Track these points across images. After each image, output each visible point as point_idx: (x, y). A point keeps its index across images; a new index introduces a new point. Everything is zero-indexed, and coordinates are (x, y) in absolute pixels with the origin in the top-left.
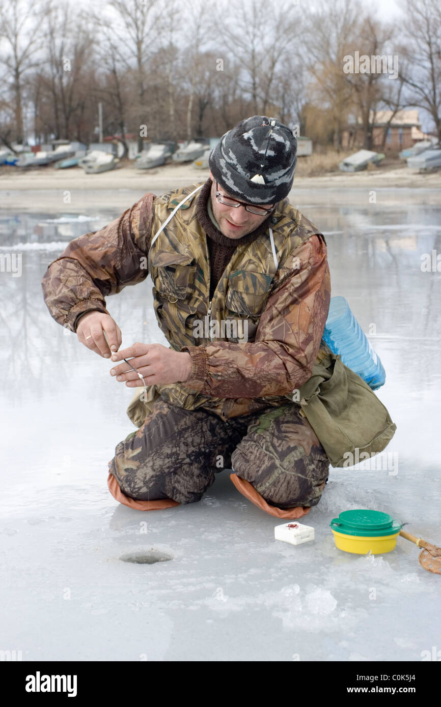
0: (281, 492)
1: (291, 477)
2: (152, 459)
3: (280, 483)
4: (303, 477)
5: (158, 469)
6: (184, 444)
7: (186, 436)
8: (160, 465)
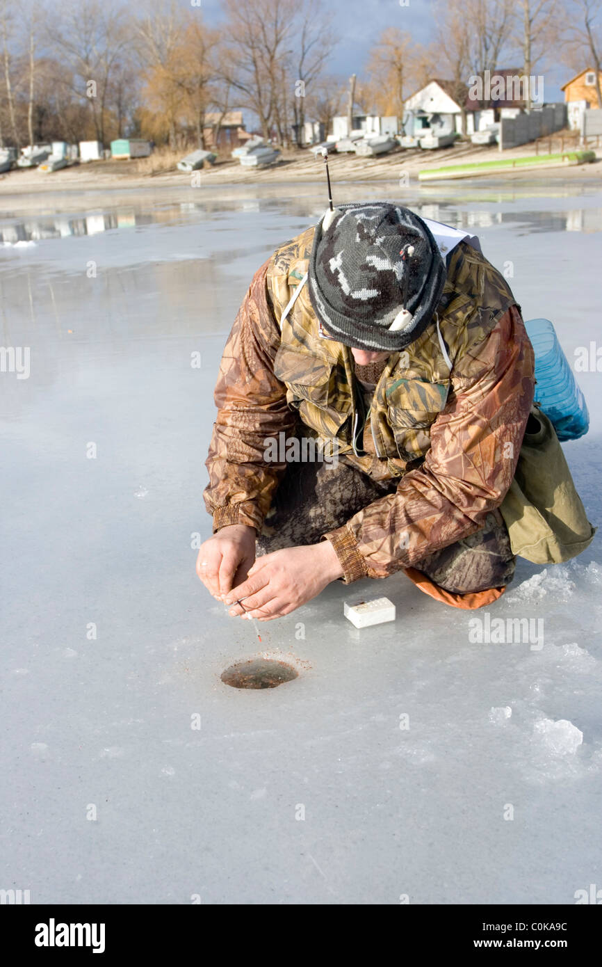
0: (469, 578)
1: (481, 557)
2: (292, 525)
3: (467, 567)
4: (496, 554)
5: (298, 539)
6: (331, 503)
7: (333, 491)
8: (302, 534)
